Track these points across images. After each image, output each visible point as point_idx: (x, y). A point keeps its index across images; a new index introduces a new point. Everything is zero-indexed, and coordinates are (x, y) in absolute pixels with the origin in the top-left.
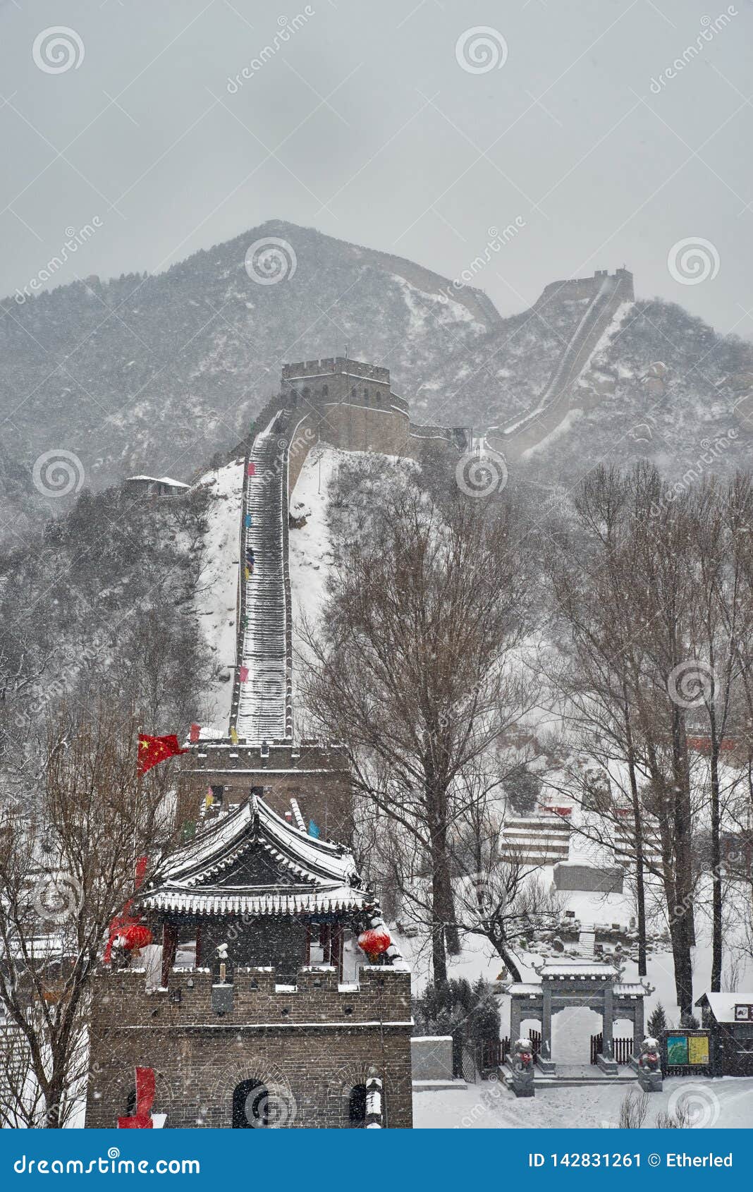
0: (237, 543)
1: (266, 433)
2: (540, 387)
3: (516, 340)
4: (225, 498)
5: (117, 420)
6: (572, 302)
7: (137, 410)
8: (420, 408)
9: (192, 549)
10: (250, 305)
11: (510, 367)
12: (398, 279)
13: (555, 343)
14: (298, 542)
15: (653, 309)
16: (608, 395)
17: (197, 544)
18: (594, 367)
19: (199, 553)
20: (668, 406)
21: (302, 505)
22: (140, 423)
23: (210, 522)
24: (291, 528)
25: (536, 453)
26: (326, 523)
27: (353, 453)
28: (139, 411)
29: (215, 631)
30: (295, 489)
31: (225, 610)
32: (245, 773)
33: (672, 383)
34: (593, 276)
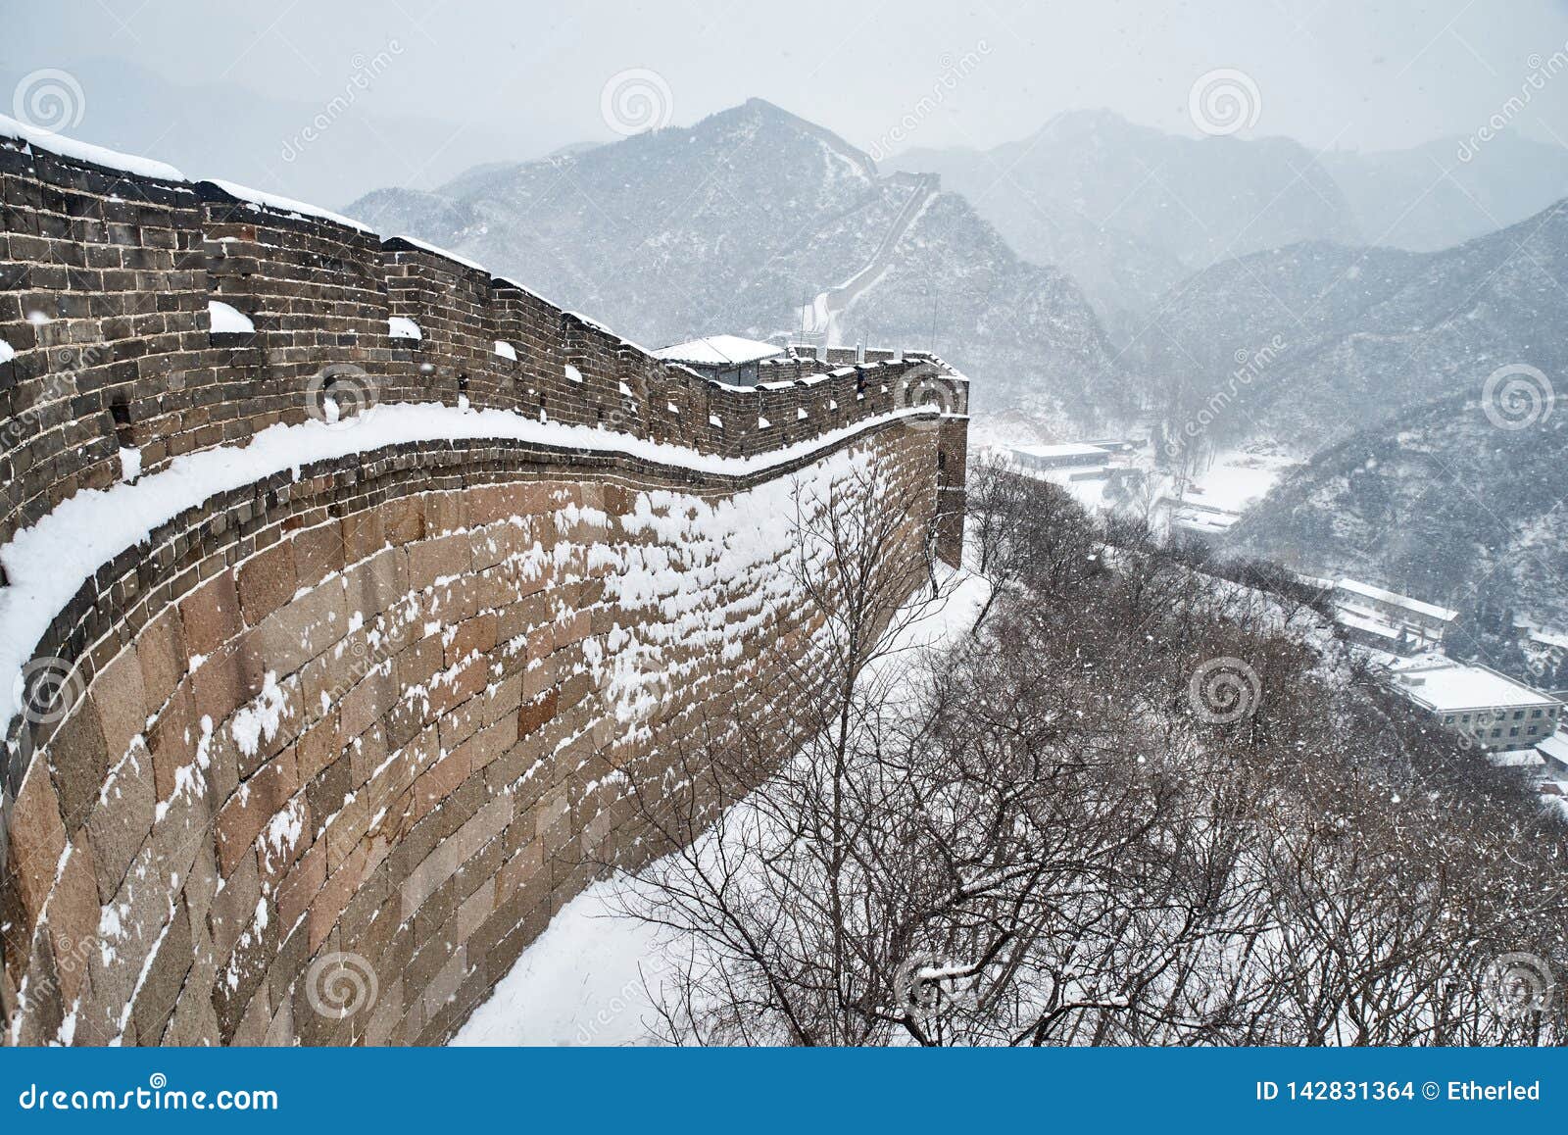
2: (876, 249)
12: (824, 144)
15: (949, 198)
16: (910, 258)
20: (941, 267)
33: (946, 252)
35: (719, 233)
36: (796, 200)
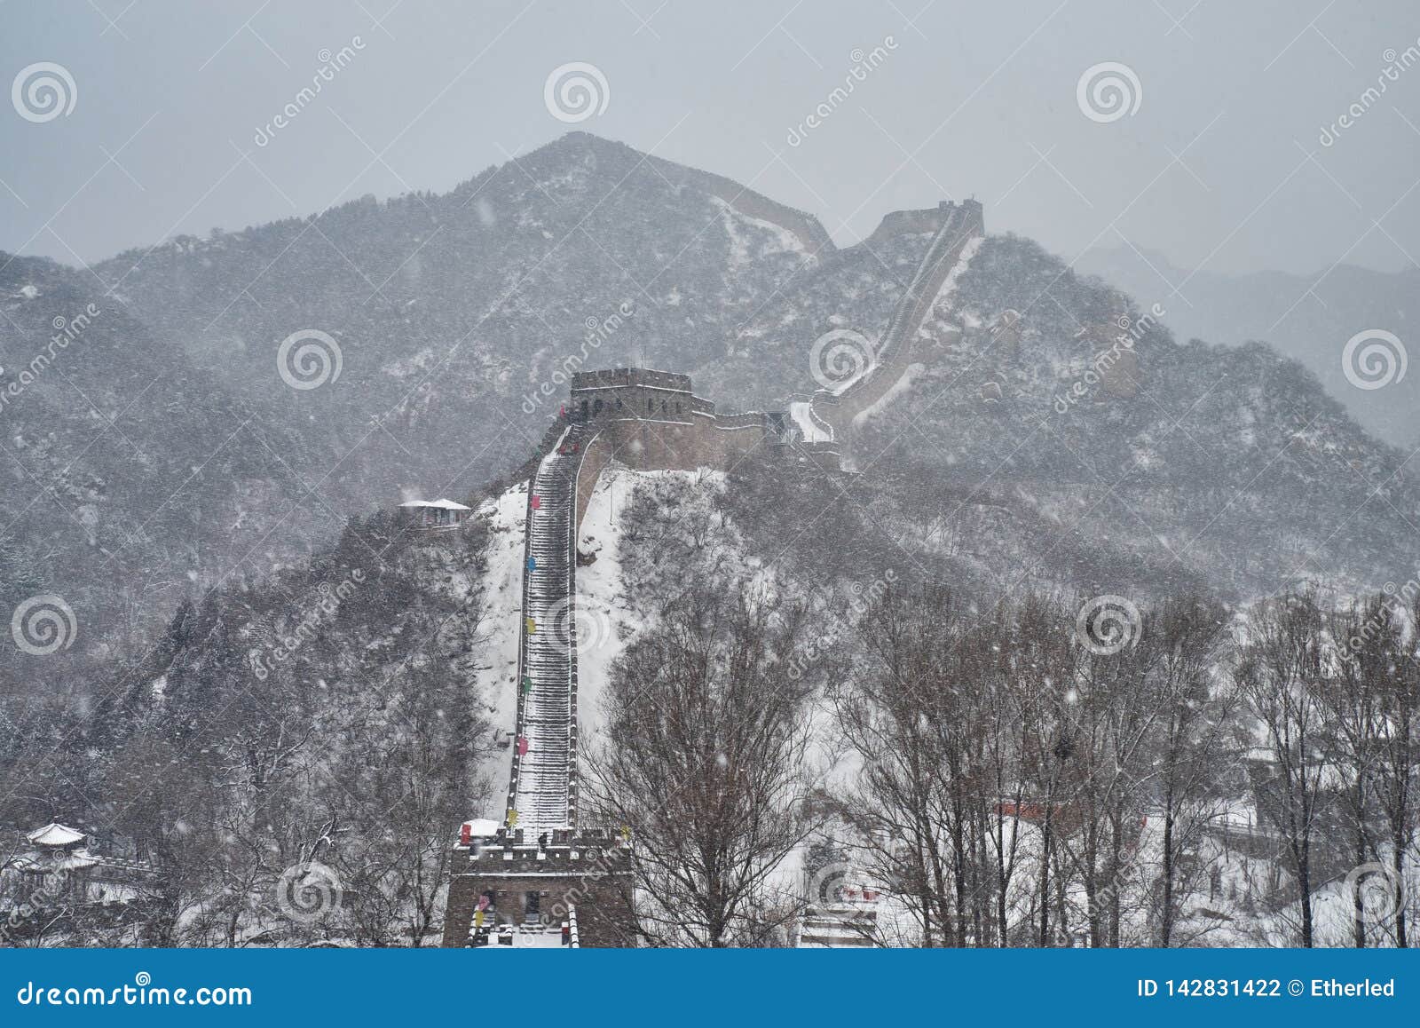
0: (520, 585)
1: (552, 457)
2: (877, 336)
3: (850, 280)
4: (507, 530)
5: (396, 371)
6: (913, 236)
7: (418, 358)
8: (742, 358)
9: (469, 593)
10: (547, 234)
11: (842, 313)
12: (718, 201)
13: (893, 286)
14: (587, 581)
15: (1008, 245)
16: (954, 347)
17: (476, 587)
18: (938, 314)
19: (478, 597)
20: (1021, 361)
21: (591, 539)
22: (420, 371)
23: (490, 561)
24: (579, 565)
25: (870, 416)
26: (618, 559)
27: (649, 474)
28: (419, 360)
29: (494, 689)
30: (584, 520)
31: (505, 664)
32: (519, 877)
33: (1026, 333)
34: (938, 207)
35: (536, 347)
36: (680, 290)
